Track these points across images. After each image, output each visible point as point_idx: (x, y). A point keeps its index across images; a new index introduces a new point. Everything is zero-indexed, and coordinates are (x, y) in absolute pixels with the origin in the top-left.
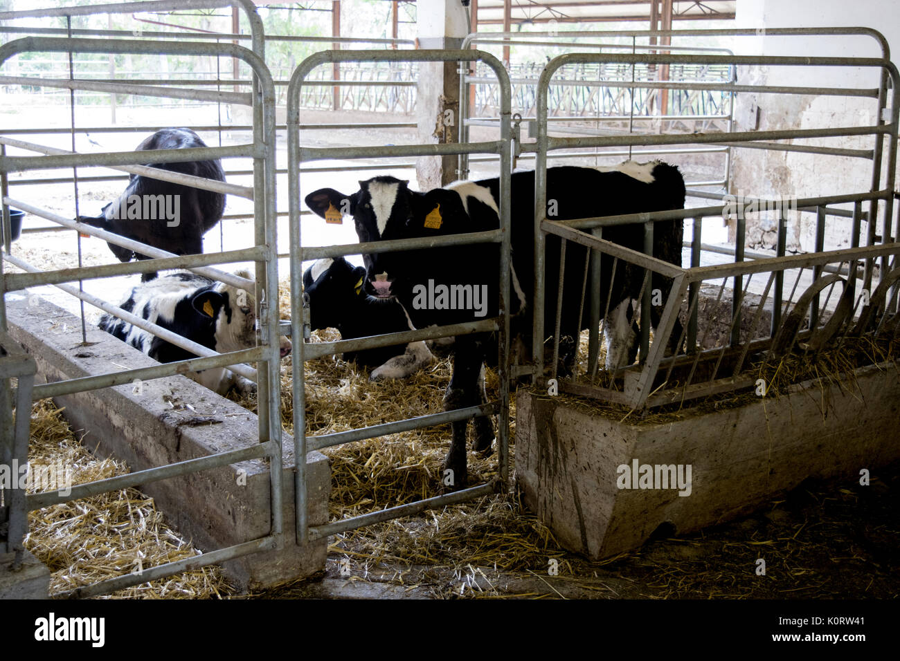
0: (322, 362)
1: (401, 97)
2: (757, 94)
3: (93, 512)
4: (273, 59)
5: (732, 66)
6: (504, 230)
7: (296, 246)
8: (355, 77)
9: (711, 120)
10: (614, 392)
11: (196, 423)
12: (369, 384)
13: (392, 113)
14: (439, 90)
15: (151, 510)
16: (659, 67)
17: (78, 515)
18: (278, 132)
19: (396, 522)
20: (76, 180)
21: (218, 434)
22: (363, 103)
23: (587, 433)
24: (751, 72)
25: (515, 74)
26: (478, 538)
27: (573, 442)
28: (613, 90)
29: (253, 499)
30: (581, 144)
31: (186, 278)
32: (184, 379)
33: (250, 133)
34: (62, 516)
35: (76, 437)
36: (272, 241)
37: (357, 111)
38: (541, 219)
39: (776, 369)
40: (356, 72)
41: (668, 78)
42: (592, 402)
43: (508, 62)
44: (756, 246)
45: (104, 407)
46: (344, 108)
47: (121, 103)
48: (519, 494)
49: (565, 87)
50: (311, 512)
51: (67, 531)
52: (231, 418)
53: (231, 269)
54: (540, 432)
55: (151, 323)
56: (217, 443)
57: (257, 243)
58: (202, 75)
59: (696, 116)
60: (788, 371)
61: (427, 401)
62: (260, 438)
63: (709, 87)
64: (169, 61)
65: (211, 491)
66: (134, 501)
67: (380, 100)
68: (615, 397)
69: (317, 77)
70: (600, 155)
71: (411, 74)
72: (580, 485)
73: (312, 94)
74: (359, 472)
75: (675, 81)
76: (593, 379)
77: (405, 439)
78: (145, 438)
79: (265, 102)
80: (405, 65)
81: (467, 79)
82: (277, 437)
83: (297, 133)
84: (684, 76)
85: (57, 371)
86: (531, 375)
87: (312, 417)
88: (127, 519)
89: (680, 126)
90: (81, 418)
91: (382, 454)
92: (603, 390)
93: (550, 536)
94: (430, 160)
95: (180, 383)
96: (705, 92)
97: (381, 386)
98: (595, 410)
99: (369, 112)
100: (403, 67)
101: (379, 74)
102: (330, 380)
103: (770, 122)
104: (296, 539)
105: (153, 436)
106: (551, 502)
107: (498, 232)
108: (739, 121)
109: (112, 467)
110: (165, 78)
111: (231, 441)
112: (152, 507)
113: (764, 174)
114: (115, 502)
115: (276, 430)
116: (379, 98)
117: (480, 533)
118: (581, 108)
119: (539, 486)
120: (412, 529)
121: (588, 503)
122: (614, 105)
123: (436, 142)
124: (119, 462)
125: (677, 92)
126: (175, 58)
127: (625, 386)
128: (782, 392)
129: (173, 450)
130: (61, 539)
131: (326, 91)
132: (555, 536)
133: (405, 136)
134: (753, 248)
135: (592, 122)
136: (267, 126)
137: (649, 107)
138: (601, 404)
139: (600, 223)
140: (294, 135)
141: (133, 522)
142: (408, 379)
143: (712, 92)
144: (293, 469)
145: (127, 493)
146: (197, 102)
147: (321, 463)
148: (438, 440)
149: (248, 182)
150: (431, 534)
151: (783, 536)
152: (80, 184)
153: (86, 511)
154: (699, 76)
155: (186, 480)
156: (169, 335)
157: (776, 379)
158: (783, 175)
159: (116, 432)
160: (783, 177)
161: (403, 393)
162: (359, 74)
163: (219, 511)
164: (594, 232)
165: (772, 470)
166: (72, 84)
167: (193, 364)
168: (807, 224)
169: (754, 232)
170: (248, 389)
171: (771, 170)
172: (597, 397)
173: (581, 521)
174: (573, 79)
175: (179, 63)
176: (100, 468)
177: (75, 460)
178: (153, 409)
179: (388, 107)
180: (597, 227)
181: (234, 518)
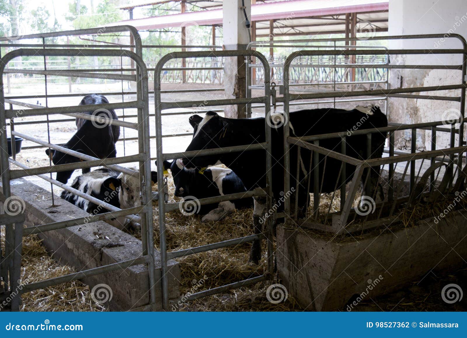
0: (177, 213)
1: (217, 76)
2: (400, 70)
3: (57, 293)
4: (152, 57)
5: (387, 55)
6: (268, 143)
7: (160, 153)
8: (194, 66)
9: (378, 84)
10: (327, 226)
11: (110, 246)
12: (201, 224)
13: (213, 84)
14: (235, 72)
15: (88, 292)
16: (350, 56)
17: (50, 295)
18: (150, 95)
19: (215, 296)
20: (48, 122)
21: (122, 251)
22: (198, 79)
23: (313, 248)
24: (397, 59)
25: (276, 62)
26: (258, 304)
27: (306, 252)
28: (327, 69)
29: (140, 285)
30: (307, 97)
31: (105, 171)
32: (104, 223)
33: (136, 95)
34: (41, 296)
35: (49, 254)
36: (147, 151)
37: (195, 83)
38: (287, 137)
39: (412, 212)
40: (194, 63)
41: (355, 62)
42: (316, 231)
43: (273, 56)
44: (403, 148)
45: (63, 238)
46: (189, 82)
47: (74, 82)
48: (279, 280)
49: (302, 68)
50: (170, 291)
51: (44, 304)
52: (128, 243)
53: (127, 166)
54: (289, 248)
55: (88, 195)
56: (121, 256)
57: (140, 152)
58: (115, 67)
59: (370, 82)
60: (418, 213)
61: (231, 232)
62: (143, 253)
63: (376, 67)
64: (99, 59)
65: (118, 281)
66: (79, 288)
67: (207, 77)
68: (327, 229)
69: (174, 66)
70: (320, 103)
71: (223, 63)
72: (310, 275)
73: (172, 75)
74: (196, 270)
75: (359, 64)
76: (316, 219)
77: (220, 253)
78: (84, 254)
79: (143, 79)
80: (219, 59)
81: (250, 65)
82: (151, 252)
83: (160, 95)
84: (364, 61)
85: (39, 220)
86: (283, 218)
87: (171, 242)
88: (75, 297)
89: (362, 87)
90: (52, 244)
91: (208, 261)
92: (322, 225)
93: (295, 302)
94: (231, 107)
95: (102, 226)
96: (375, 69)
97: (207, 225)
98: (317, 235)
99: (201, 84)
100: (219, 60)
101: (206, 64)
102: (180, 222)
103: (408, 84)
104: (163, 306)
105: (88, 253)
106: (296, 284)
107: (265, 144)
108: (392, 84)
109: (68, 270)
110: (97, 68)
111: (128, 255)
112: (88, 290)
113: (406, 111)
114: (69, 288)
115: (151, 249)
116: (206, 76)
117: (259, 301)
118: (310, 79)
119: (290, 276)
120: (223, 300)
121: (315, 284)
122: (328, 77)
123: (234, 98)
124: (71, 267)
125: (360, 69)
126: (101, 58)
127: (333, 223)
128: (415, 224)
129: (98, 260)
130: (41, 308)
131: (179, 73)
132: (298, 302)
133: (220, 95)
134: (401, 149)
135: (316, 86)
136: (144, 91)
137: (345, 78)
138: (320, 232)
139: (318, 138)
140: (158, 96)
141: (78, 298)
142: (221, 221)
143: (378, 69)
144: (160, 269)
145: (75, 283)
146: (113, 80)
147: (175, 266)
148: (237, 253)
149: (135, 120)
150: (233, 302)
151: (418, 300)
152: (50, 124)
153: (54, 293)
154: (371, 61)
155: (106, 276)
156: (96, 201)
157: (412, 217)
158: (416, 111)
159: (69, 252)
160: (416, 112)
161: (219, 229)
162: (196, 64)
163: (122, 292)
164: (315, 143)
165: (412, 265)
166: (46, 73)
167: (108, 215)
168: (428, 136)
169: (401, 141)
170: (138, 228)
171: (409, 109)
172: (318, 228)
173: (312, 294)
174: (306, 64)
175: (104, 60)
176: (61, 270)
177: (49, 267)
178: (88, 239)
179: (211, 81)
180: (316, 140)
181: (130, 295)
